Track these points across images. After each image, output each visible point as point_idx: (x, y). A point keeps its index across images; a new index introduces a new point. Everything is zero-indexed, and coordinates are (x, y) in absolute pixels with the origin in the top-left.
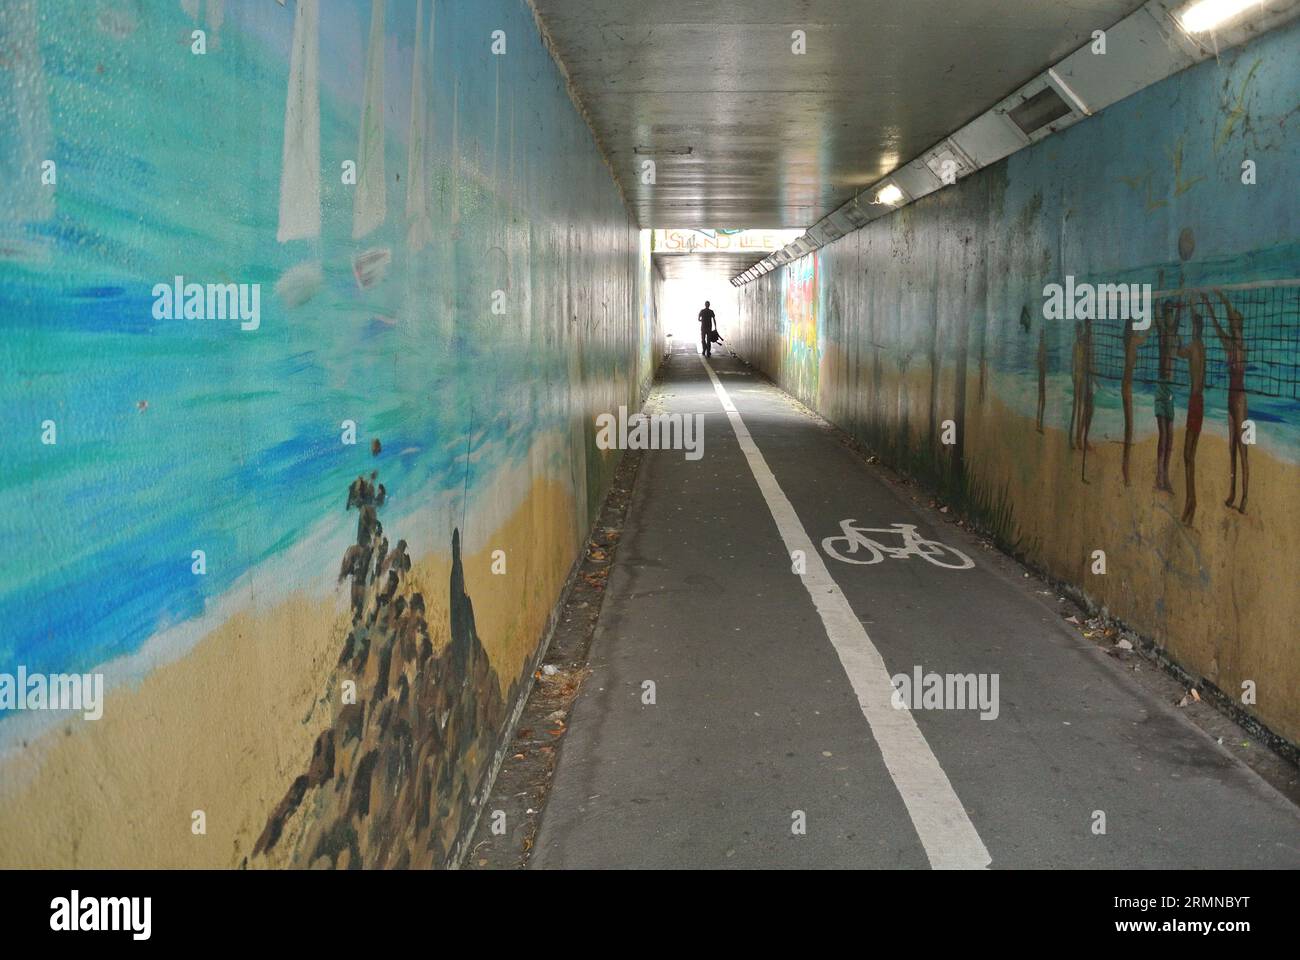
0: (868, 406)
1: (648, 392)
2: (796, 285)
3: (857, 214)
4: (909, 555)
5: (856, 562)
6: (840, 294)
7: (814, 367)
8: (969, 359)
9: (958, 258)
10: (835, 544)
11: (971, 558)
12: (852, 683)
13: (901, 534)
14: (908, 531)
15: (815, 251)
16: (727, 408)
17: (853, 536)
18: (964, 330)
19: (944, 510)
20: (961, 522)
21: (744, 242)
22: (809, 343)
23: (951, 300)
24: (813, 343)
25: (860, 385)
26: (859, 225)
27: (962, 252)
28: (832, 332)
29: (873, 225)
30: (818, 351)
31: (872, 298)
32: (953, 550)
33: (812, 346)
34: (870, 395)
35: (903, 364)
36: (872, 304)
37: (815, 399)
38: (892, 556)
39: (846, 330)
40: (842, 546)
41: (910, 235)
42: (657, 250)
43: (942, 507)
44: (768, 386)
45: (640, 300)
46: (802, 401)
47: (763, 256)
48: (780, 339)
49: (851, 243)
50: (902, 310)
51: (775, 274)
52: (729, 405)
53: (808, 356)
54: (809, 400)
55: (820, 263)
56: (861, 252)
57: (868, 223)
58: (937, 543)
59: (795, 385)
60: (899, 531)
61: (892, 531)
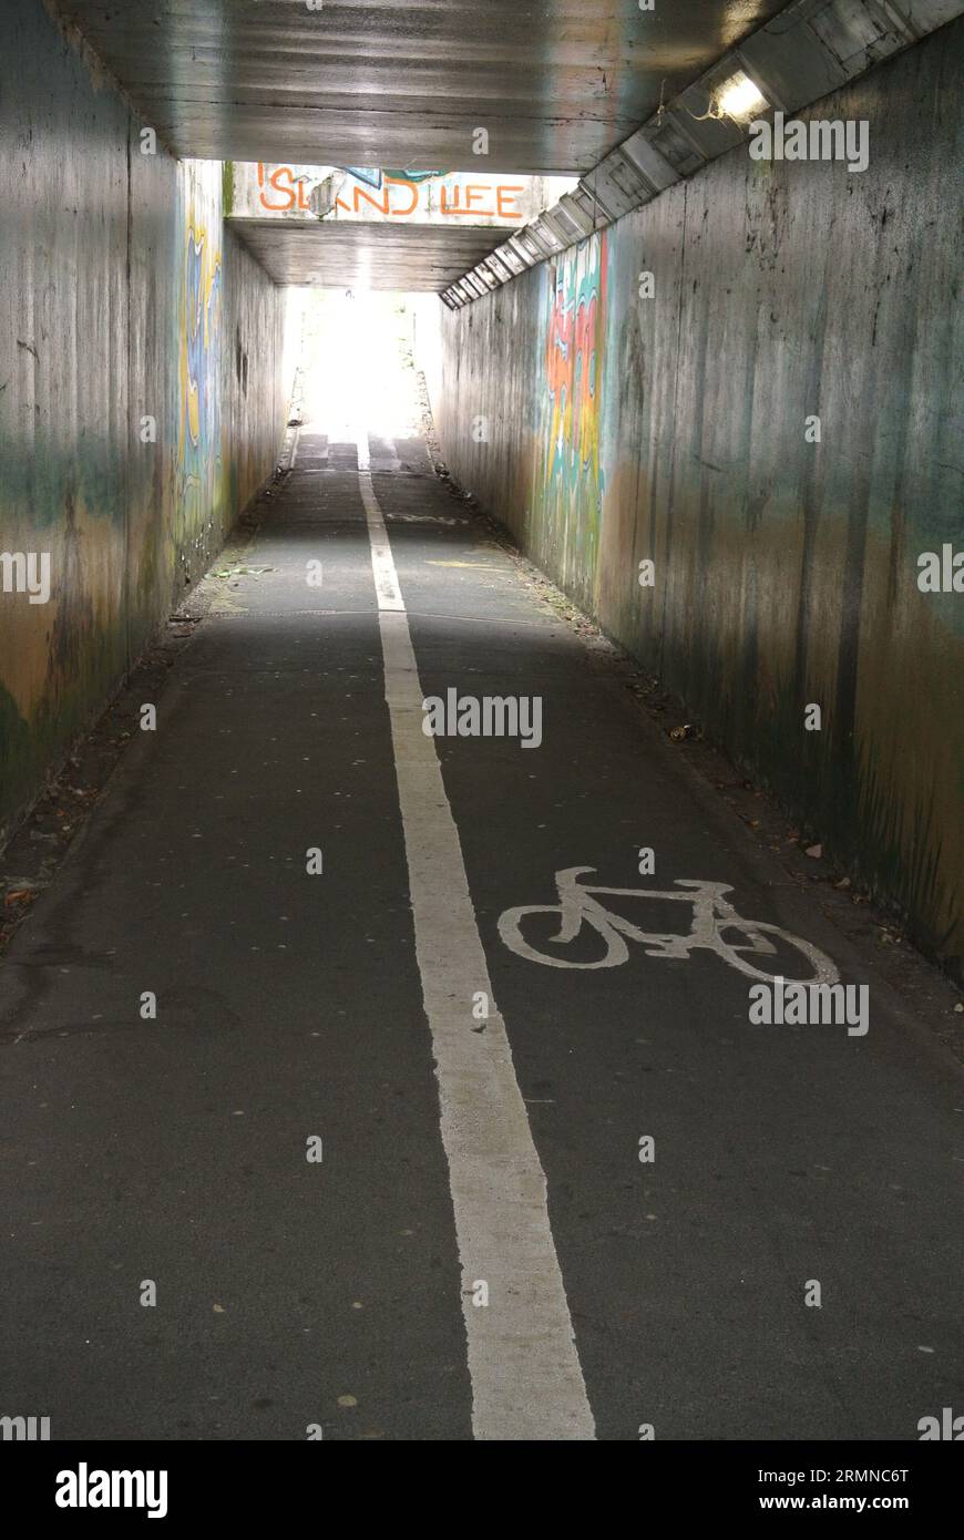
0: (687, 604)
1: (206, 562)
2: (564, 312)
3: (678, 141)
4: (689, 950)
5: (562, 964)
6: (646, 340)
7: (592, 513)
8: (873, 501)
9: (865, 262)
10: (527, 925)
11: (836, 962)
12: (459, 1239)
13: (691, 904)
14: (708, 898)
15: (603, 229)
16: (383, 603)
17: (576, 902)
18: (867, 434)
19: (816, 851)
20: (846, 882)
21: (450, 201)
22: (583, 454)
23: (847, 361)
24: (592, 452)
25: (673, 558)
26: (685, 169)
27: (873, 245)
28: (627, 427)
29: (712, 171)
30: (601, 472)
31: (703, 351)
32: (799, 943)
33: (590, 462)
34: (690, 581)
35: (754, 508)
36: (702, 365)
37: (590, 587)
38: (651, 953)
39: (653, 425)
40: (540, 930)
41: (779, 199)
42: (241, 212)
43: (809, 846)
44: (500, 554)
45: (179, 336)
46: (567, 590)
47: (500, 237)
48: (531, 441)
49: (668, 213)
50: (758, 383)
51: (526, 280)
52: (391, 596)
53: (583, 482)
54: (580, 588)
55: (611, 261)
56: (688, 235)
57: (704, 166)
58: (768, 927)
59: (555, 552)
60: (686, 896)
61: (672, 896)
